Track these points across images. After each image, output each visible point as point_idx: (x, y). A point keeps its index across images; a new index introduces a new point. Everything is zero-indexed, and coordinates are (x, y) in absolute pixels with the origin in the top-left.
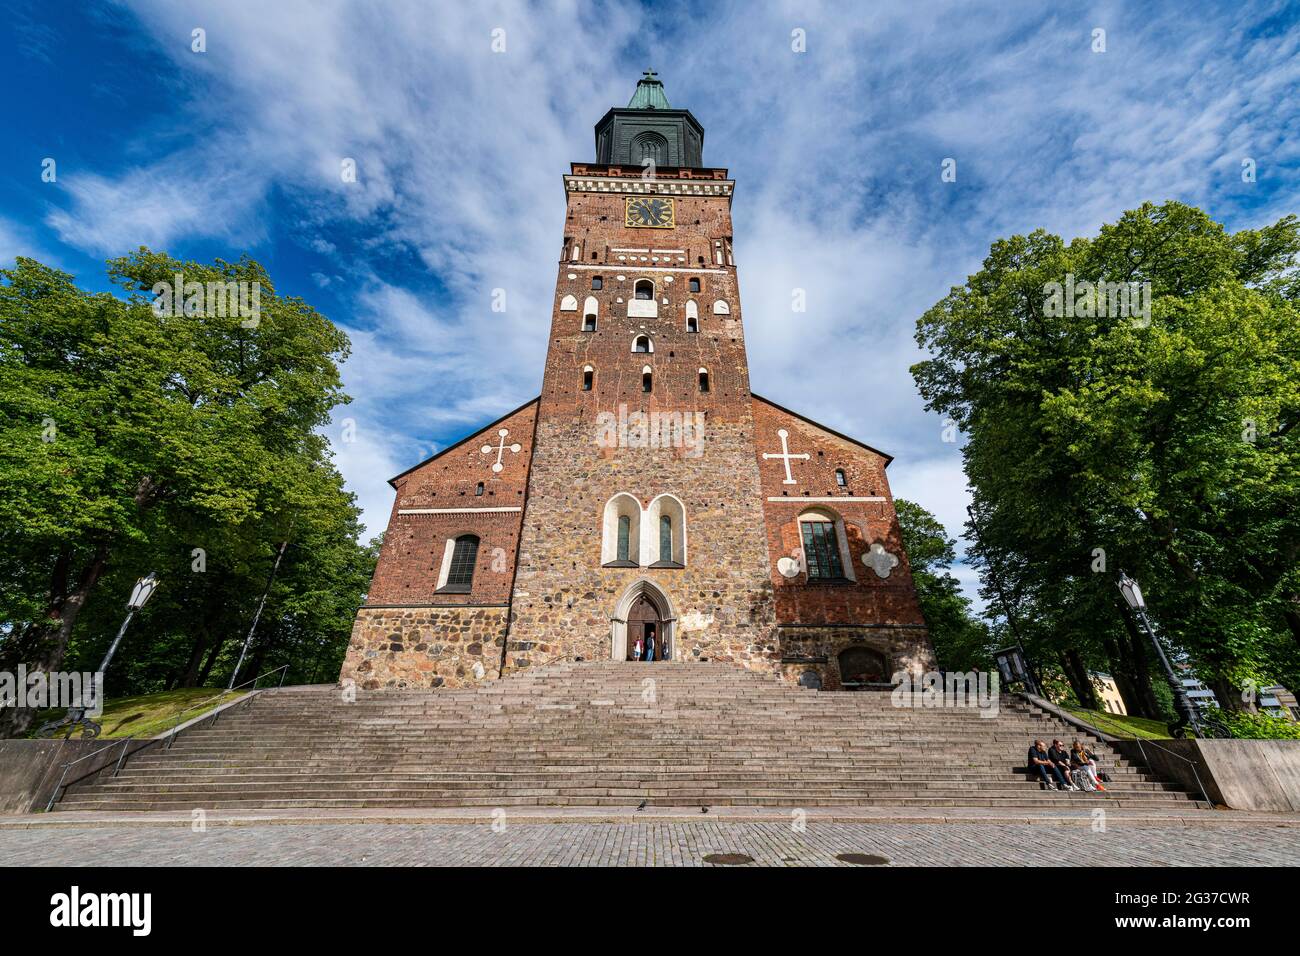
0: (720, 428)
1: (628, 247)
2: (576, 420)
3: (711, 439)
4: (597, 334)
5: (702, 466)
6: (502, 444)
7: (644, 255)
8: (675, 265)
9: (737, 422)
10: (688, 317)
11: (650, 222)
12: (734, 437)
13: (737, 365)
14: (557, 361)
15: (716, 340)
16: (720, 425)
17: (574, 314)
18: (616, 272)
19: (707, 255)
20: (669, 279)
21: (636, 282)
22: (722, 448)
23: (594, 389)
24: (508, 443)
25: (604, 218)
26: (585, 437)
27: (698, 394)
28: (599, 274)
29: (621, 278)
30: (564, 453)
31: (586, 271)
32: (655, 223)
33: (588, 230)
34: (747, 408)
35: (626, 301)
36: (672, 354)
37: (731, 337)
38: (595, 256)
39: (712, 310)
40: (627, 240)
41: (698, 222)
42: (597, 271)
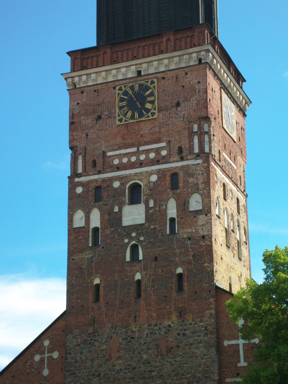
0: (191, 324)
1: (119, 148)
2: (91, 330)
3: (184, 335)
4: (100, 248)
5: (177, 359)
6: (46, 352)
7: (133, 154)
8: (158, 161)
9: (203, 317)
10: (169, 217)
11: (136, 115)
12: (200, 331)
13: (205, 262)
14: (74, 278)
15: (189, 239)
16: (190, 321)
17: (83, 230)
18: (112, 180)
19: (185, 146)
20: (154, 178)
21: (128, 186)
22: (192, 341)
23: (101, 300)
24: (51, 351)
25: (99, 117)
26: (97, 344)
27: (174, 294)
28: (98, 184)
29: (116, 184)
30: (84, 358)
31: (89, 182)
32: (141, 115)
33: (87, 135)
34: (211, 304)
35: (120, 210)
36: (156, 259)
37: (202, 233)
38: (94, 163)
39: (188, 208)
40: (119, 140)
41: (178, 104)
42: (96, 181)
